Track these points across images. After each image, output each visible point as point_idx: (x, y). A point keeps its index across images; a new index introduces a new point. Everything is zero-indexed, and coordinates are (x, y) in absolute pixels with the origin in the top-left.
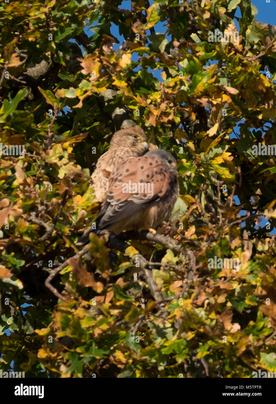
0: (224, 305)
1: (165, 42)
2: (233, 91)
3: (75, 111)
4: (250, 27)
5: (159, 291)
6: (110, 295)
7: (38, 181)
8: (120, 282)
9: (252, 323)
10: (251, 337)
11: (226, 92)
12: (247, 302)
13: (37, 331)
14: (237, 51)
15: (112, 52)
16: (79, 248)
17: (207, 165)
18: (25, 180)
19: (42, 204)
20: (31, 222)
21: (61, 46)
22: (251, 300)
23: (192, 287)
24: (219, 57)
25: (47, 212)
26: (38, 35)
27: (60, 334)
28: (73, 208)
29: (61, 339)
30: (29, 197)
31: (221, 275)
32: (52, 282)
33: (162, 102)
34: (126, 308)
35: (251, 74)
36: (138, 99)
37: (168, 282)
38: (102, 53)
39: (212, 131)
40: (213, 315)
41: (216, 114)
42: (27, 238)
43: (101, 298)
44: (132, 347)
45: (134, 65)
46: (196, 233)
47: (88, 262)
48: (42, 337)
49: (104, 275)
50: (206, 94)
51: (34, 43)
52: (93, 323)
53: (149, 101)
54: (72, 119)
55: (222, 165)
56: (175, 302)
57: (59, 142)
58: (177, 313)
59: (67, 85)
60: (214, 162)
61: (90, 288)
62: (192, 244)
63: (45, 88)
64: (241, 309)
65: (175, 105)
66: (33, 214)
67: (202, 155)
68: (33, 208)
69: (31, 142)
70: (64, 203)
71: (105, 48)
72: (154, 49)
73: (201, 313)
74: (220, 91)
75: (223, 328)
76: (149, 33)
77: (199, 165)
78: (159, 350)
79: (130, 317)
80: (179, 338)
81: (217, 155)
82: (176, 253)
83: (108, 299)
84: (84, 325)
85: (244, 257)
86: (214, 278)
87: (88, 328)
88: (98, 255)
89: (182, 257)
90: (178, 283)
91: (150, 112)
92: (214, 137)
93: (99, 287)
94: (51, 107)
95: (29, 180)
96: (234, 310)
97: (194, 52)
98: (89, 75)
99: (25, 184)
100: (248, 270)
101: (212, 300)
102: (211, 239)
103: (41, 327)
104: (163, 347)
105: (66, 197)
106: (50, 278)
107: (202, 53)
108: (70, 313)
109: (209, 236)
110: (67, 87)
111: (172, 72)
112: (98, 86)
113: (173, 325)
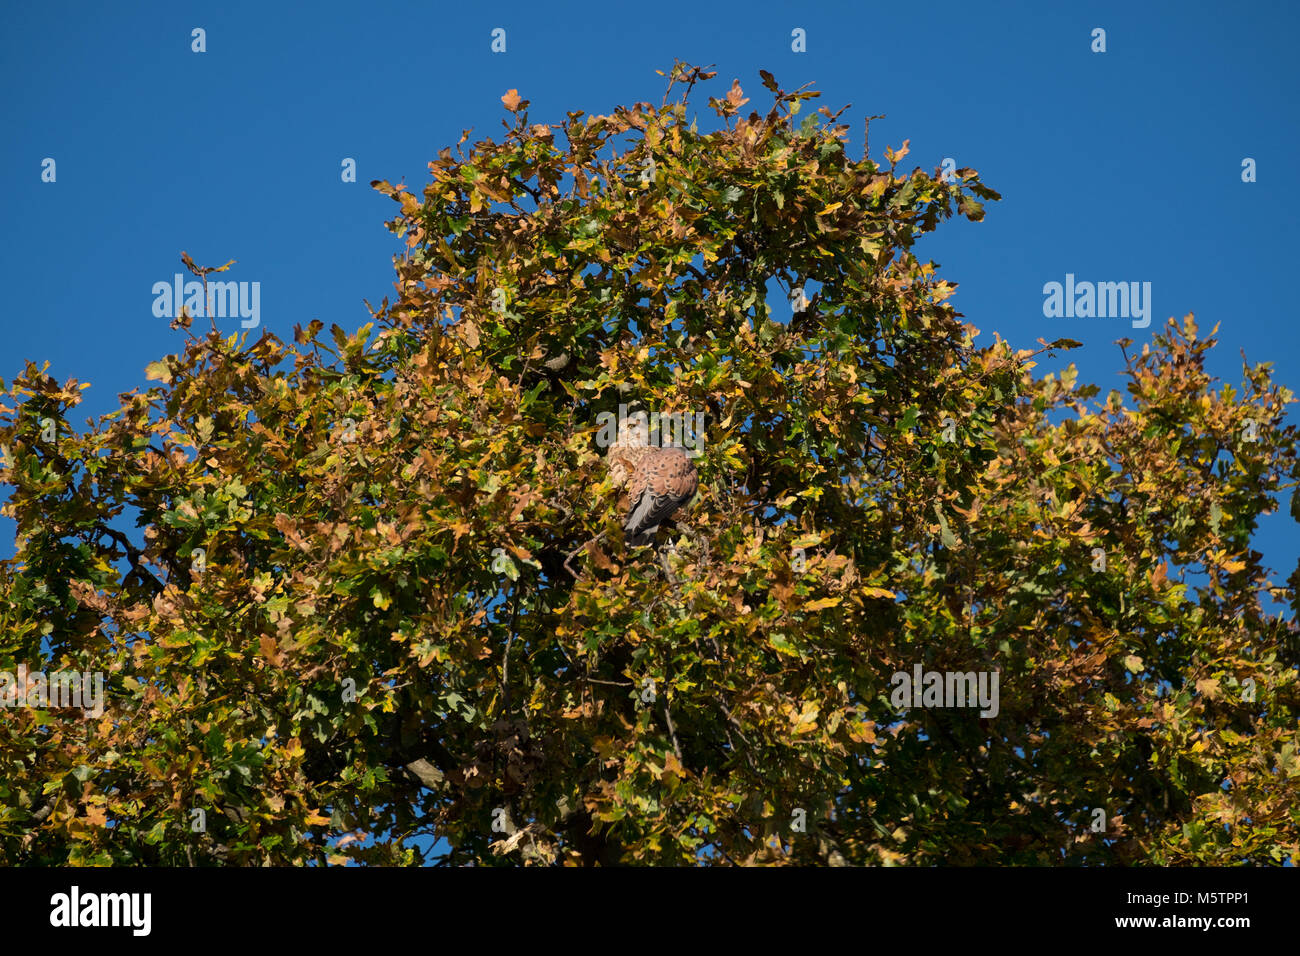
0: (736, 588)
1: (682, 338)
2: (747, 385)
3: (593, 403)
4: (763, 325)
5: (673, 573)
6: (626, 578)
7: (558, 469)
8: (636, 565)
9: (762, 605)
10: (761, 619)
11: (739, 387)
12: (758, 585)
13: (555, 610)
14: (750, 348)
15: (631, 347)
16: (597, 533)
17: (720, 456)
18: (545, 467)
19: (561, 490)
20: (551, 507)
21: (580, 341)
22: (762, 584)
23: (705, 571)
24: (733, 353)
25: (566, 497)
26: (559, 329)
27: (577, 613)
28: (591, 494)
29: (577, 618)
30: (550, 483)
31: (733, 559)
32: (570, 564)
33: (678, 394)
34: (640, 589)
35: (764, 369)
36: (655, 391)
37: (681, 566)
38: (620, 347)
39: (725, 424)
40: (725, 598)
41: (730, 406)
42: (545, 522)
43: (618, 580)
44: (647, 626)
45: (651, 360)
46: (709, 520)
47: (604, 545)
48: (559, 616)
49: (620, 558)
50: (720, 388)
51: (557, 337)
52: (609, 603)
53: (665, 394)
54: (589, 410)
55: (735, 456)
56: (688, 584)
57: (579, 432)
58: (691, 595)
59: (586, 378)
60: (727, 453)
61: (607, 570)
62: (705, 530)
63: (565, 380)
64: (751, 592)
65: (690, 398)
66: (553, 499)
67: (716, 446)
68: (553, 493)
69: (551, 431)
70: (583, 489)
71: (623, 343)
72: (671, 344)
73: (714, 595)
74: (734, 385)
75: (734, 609)
76: (666, 329)
77: (712, 456)
78: (672, 630)
79: (645, 598)
80: (692, 618)
81: (730, 446)
82: (690, 539)
83: (624, 581)
84: (601, 604)
85: (756, 543)
86: (727, 563)
87: (604, 608)
88: (614, 539)
89: (695, 542)
90: (692, 567)
91: (666, 404)
92: (727, 429)
93: (615, 569)
94: (570, 398)
95: (549, 467)
96: (746, 594)
97: (709, 349)
98: (607, 369)
99: (545, 470)
100: (759, 556)
101: (724, 583)
102: (724, 525)
103: (558, 607)
104: (676, 626)
105: (585, 483)
106: (568, 560)
107: (716, 349)
108: (586, 593)
109: (722, 523)
110: (587, 380)
111: (688, 366)
112: (616, 379)
113: (686, 606)
